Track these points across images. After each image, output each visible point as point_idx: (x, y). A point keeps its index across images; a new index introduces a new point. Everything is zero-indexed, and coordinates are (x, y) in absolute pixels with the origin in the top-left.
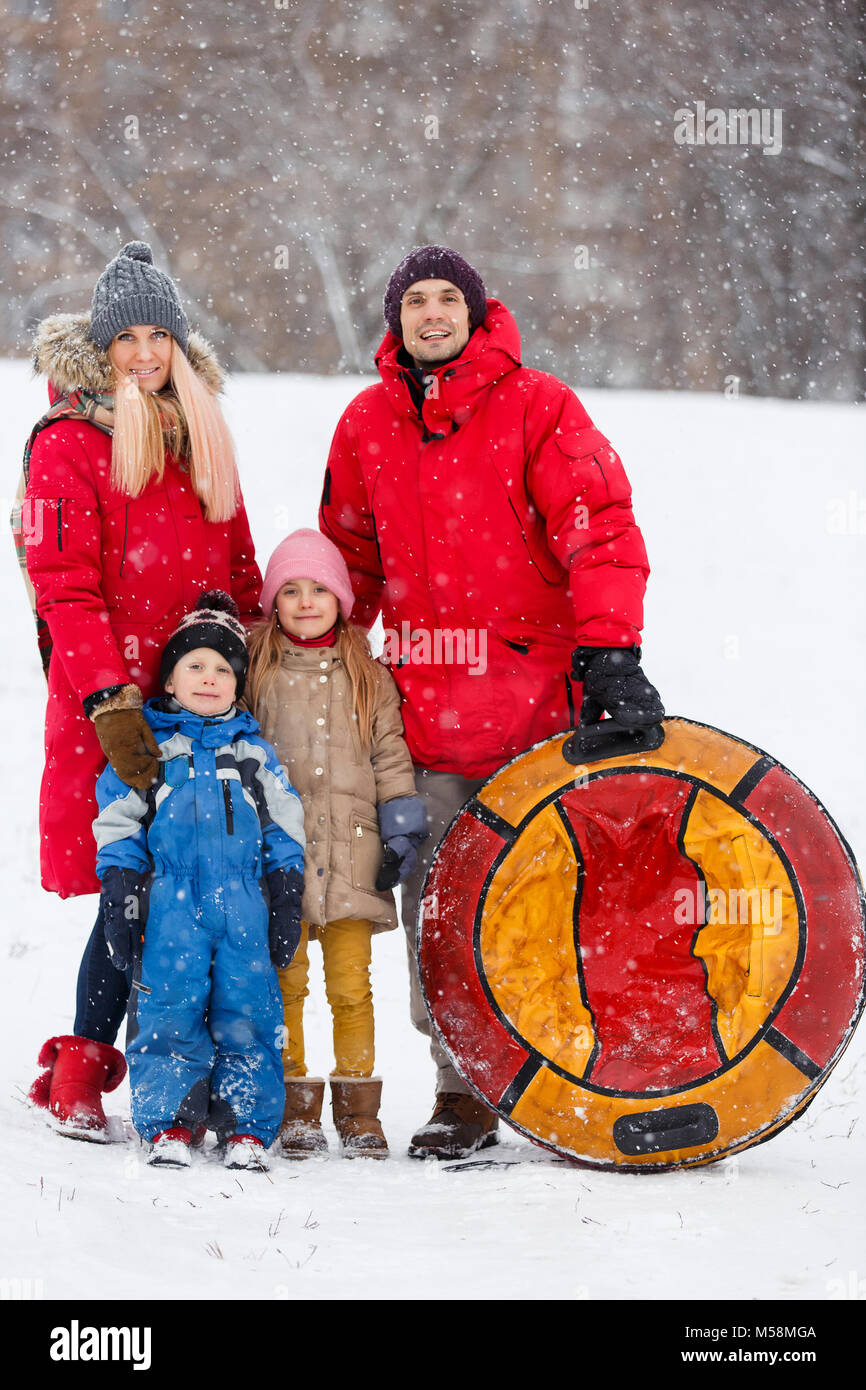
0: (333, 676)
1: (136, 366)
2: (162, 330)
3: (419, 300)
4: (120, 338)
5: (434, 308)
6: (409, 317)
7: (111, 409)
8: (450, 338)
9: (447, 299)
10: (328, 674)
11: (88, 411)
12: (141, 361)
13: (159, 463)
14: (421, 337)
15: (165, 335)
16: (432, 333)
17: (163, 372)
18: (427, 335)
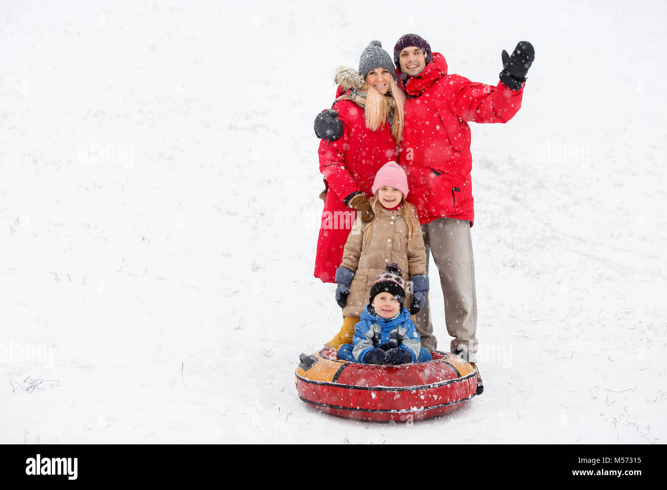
0: (396, 223)
1: (376, 84)
2: (386, 70)
3: (406, 54)
4: (371, 74)
5: (412, 57)
6: (403, 61)
7: (365, 97)
8: (419, 68)
9: (416, 53)
10: (394, 221)
11: (353, 97)
12: (379, 82)
13: (384, 119)
14: (407, 68)
15: (387, 72)
16: (412, 66)
17: (387, 85)
18: (410, 67)
